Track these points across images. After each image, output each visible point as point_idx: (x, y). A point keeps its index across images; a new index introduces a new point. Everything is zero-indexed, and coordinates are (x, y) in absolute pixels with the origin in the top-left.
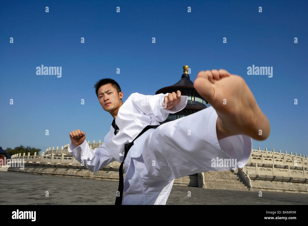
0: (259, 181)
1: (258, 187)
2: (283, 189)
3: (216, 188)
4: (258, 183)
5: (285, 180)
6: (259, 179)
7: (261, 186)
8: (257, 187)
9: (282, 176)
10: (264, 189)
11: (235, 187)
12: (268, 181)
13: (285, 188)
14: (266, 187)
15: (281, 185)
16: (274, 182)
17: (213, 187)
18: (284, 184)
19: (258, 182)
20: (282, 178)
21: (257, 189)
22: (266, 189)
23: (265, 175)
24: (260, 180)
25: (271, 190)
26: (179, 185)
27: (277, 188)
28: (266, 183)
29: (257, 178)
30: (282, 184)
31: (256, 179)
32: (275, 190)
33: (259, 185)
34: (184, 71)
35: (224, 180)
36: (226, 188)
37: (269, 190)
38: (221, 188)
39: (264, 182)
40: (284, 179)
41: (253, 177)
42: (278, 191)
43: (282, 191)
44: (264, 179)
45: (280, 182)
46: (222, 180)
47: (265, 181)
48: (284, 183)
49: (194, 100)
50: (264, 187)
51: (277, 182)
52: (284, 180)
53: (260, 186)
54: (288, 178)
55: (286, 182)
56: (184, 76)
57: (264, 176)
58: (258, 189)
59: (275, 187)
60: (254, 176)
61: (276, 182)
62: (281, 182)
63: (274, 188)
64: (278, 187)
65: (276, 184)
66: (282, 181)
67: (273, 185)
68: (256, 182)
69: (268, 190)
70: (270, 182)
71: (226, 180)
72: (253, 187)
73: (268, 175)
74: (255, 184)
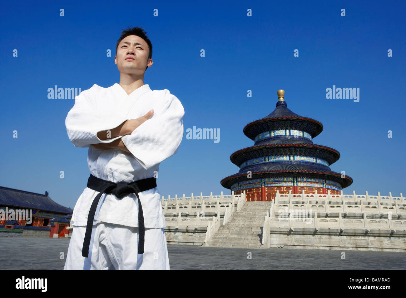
0: (295, 235)
1: (292, 244)
2: (328, 245)
3: (220, 246)
4: (294, 239)
5: (333, 234)
6: (295, 233)
7: (296, 243)
8: (289, 244)
9: (329, 228)
10: (301, 246)
11: (245, 244)
12: (309, 236)
13: (333, 244)
14: (304, 243)
15: (327, 240)
16: (317, 237)
17: (216, 245)
18: (333, 239)
19: (293, 237)
20: (328, 231)
21: (291, 246)
22: (304, 247)
23: (302, 227)
24: (297, 235)
25: (310, 247)
26: (195, 244)
27: (320, 244)
28: (306, 238)
29: (291, 232)
30: (329, 239)
31: (291, 234)
32: (317, 247)
33: (294, 241)
34: (279, 98)
35: (238, 236)
36: (231, 246)
37: (309, 247)
38: (226, 246)
39: (303, 237)
40: (331, 231)
41: (286, 232)
42: (321, 248)
43: (327, 248)
44: (301, 233)
45: (326, 236)
46: (235, 236)
47: (304, 235)
48: (333, 237)
49: (290, 134)
50: (301, 243)
51: (322, 236)
52: (331, 234)
53: (294, 243)
54: (338, 230)
55: (337, 235)
56: (278, 104)
57: (300, 229)
58: (293, 246)
59: (318, 243)
60: (286, 230)
61: (320, 236)
62: (328, 236)
63: (315, 245)
64: (322, 243)
65: (320, 239)
66: (330, 235)
67: (315, 240)
68: (291, 237)
69: (307, 248)
70: (311, 236)
71: (240, 237)
72: (286, 244)
73: (308, 228)
74: (289, 240)
